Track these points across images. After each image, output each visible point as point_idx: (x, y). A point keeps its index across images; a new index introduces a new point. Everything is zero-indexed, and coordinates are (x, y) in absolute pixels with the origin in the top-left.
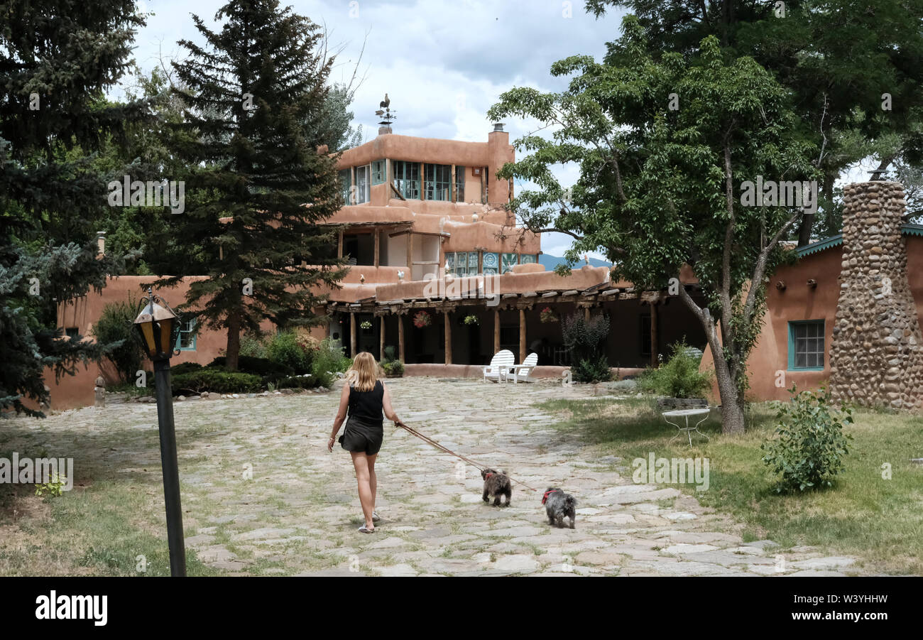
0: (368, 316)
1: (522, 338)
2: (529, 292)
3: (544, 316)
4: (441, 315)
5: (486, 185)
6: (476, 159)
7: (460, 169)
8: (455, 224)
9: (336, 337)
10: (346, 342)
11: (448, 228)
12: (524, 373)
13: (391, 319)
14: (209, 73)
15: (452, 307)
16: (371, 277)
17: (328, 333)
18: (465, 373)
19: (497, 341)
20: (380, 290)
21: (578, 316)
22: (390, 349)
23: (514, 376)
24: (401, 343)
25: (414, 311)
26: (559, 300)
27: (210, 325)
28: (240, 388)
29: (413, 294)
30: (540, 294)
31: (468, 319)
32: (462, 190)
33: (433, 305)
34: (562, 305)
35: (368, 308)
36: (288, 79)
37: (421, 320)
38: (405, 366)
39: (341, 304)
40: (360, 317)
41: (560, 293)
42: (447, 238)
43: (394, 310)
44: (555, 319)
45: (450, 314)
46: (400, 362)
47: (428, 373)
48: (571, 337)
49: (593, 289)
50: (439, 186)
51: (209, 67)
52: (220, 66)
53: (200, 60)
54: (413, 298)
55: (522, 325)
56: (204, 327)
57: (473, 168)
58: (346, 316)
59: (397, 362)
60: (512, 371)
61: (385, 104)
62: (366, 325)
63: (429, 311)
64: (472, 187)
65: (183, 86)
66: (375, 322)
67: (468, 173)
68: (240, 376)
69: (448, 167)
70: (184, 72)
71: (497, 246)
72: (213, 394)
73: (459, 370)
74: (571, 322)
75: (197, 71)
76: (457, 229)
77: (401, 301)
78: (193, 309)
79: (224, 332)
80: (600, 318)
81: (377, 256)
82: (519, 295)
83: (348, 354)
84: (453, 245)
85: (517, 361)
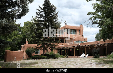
0: (63, 49)
1: (86, 52)
2: (87, 45)
3: (89, 49)
4: (74, 49)
5: (79, 32)
6: (78, 29)
7: (76, 30)
8: (75, 37)
9: (59, 52)
10: (60, 53)
11: (74, 38)
12: (86, 57)
13: (66, 50)
14: (41, 14)
15: (75, 48)
16: (64, 44)
17: (58, 52)
18: (77, 57)
19: (82, 52)
20: (65, 46)
21: (95, 48)
22: (66, 54)
23: (85, 57)
24: (68, 53)
25: (70, 49)
26: (91, 46)
27: (41, 50)
28: (44, 58)
29: (70, 46)
30: (88, 45)
31: (78, 49)
32: (76, 33)
33: (73, 47)
34: (92, 47)
35: (63, 48)
36: (52, 14)
37: (71, 50)
38: (69, 56)
39: (60, 48)
40: (62, 50)
41: (92, 45)
42: (74, 39)
43: (67, 48)
44: (91, 49)
45: (75, 49)
46: (68, 56)
47: (72, 57)
48: (94, 51)
49: (97, 44)
50: (73, 33)
51: (41, 13)
52: (42, 13)
53: (40, 12)
54: (70, 47)
55: (86, 50)
56: (40, 50)
57: (78, 30)
58: (60, 50)
59: (67, 56)
60: (85, 56)
61: (66, 21)
62: (63, 51)
63: (72, 48)
64: (78, 32)
65: (37, 16)
66: (64, 50)
67: (77, 31)
68: (44, 57)
69: (74, 30)
70: (37, 13)
71: (81, 40)
72: (40, 59)
73: (76, 57)
74: (94, 49)
75: (39, 13)
76: (76, 38)
77: (68, 47)
78: (38, 47)
79: (43, 50)
80: (98, 48)
81: (64, 42)
82: (85, 46)
83: (60, 55)
84: (75, 40)
85: (85, 55)
